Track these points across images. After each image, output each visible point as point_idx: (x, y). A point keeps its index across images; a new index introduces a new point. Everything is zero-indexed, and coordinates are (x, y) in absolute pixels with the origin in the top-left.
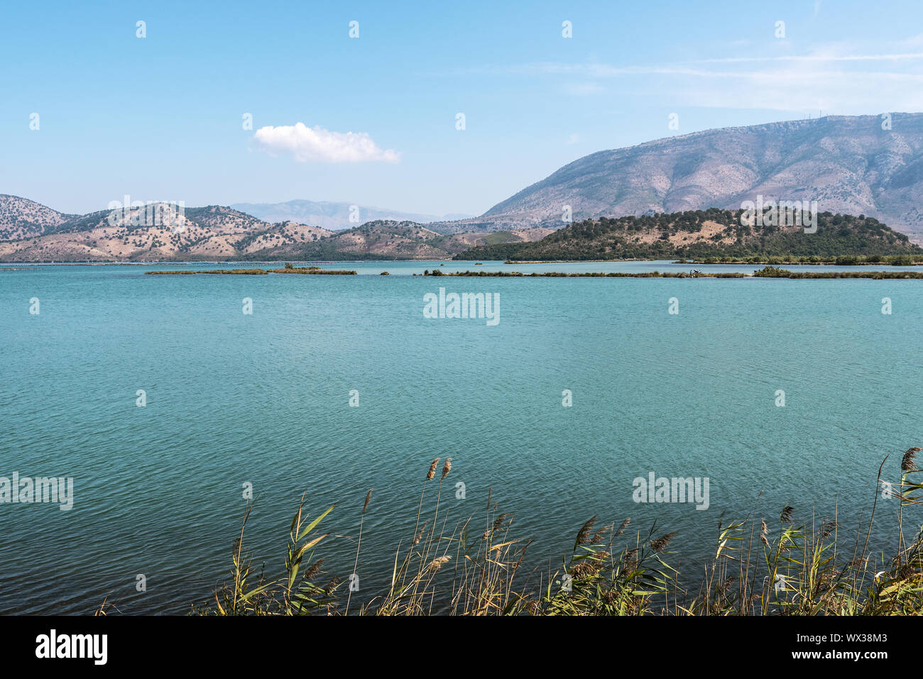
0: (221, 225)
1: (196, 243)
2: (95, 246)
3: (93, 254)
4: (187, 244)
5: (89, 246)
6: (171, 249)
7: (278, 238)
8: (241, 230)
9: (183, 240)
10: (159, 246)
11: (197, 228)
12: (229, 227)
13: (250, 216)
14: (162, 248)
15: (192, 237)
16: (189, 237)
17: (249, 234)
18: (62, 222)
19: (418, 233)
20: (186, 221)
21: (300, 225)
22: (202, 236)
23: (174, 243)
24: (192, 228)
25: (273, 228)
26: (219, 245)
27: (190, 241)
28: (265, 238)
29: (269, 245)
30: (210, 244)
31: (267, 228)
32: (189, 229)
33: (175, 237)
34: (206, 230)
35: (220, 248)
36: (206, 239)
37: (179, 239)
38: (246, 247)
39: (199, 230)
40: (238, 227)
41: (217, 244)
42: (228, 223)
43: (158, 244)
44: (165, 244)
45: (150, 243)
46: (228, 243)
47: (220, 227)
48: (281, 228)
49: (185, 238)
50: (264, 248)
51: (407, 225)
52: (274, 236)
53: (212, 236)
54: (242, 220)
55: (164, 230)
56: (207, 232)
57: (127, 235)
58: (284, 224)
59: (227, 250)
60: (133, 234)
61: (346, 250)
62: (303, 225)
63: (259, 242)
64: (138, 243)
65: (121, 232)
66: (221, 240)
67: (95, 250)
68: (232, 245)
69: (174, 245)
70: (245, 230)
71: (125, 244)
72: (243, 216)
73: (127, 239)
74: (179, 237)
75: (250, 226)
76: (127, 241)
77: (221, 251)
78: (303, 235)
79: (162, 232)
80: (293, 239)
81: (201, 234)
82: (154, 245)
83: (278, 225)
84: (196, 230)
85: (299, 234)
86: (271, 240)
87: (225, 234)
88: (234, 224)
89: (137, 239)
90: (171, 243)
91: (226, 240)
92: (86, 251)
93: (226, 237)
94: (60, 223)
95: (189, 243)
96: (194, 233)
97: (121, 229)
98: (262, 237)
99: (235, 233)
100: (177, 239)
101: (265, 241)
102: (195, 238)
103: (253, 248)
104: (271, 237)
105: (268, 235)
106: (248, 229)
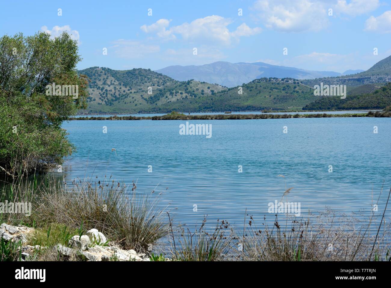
0: (141, 84)
1: (120, 98)
4: (112, 100)
6: (99, 104)
7: (181, 93)
8: (155, 88)
9: (109, 96)
10: (90, 101)
11: (121, 86)
12: (146, 86)
13: (165, 77)
14: (92, 102)
15: (117, 94)
16: (114, 94)
17: (160, 90)
19: (295, 88)
20: (114, 81)
21: (202, 83)
22: (124, 93)
23: (102, 98)
24: (118, 87)
25: (180, 86)
26: (135, 100)
27: (115, 97)
28: (171, 94)
29: (174, 99)
30: (129, 99)
31: (175, 86)
32: (115, 88)
33: (103, 94)
34: (128, 88)
35: (136, 102)
36: (127, 96)
37: (107, 96)
38: (156, 101)
39: (123, 88)
40: (153, 85)
41: (134, 99)
42: (146, 82)
44: (94, 100)
46: (143, 98)
47: (140, 86)
48: (186, 86)
49: (111, 95)
50: (170, 102)
51: (287, 81)
52: (178, 92)
53: (132, 93)
54: (158, 80)
55: (96, 89)
56: (129, 90)
58: (189, 82)
59: (140, 104)
61: (233, 102)
62: (204, 82)
63: (167, 97)
66: (138, 97)
68: (145, 99)
69: (102, 100)
70: (159, 88)
72: (160, 76)
74: (107, 94)
75: (163, 85)
77: (136, 105)
78: (203, 91)
79: (93, 91)
80: (194, 94)
81: (124, 91)
83: (183, 83)
84: (120, 88)
85: (200, 91)
86: (176, 95)
87: (142, 91)
88: (151, 83)
90: (100, 99)
91: (141, 96)
93: (142, 94)
95: (114, 99)
96: (119, 91)
98: (169, 93)
100: (105, 95)
101: (171, 96)
102: (119, 95)
103: (162, 102)
104: (176, 93)
105: (174, 91)
106: (161, 87)
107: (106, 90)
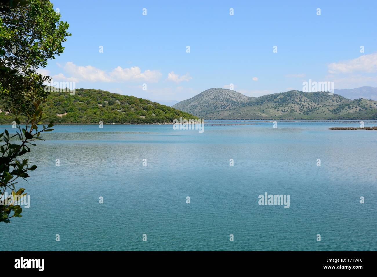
0: (325, 101)
1: (312, 110)
2: (263, 112)
3: (263, 116)
4: (307, 111)
5: (261, 112)
6: (300, 113)
7: (356, 107)
8: (335, 103)
9: (305, 109)
10: (294, 112)
11: (312, 102)
12: (329, 102)
13: (340, 96)
14: (295, 113)
15: (310, 107)
16: (308, 108)
17: (340, 105)
18: (249, 101)
20: (307, 99)
21: (369, 100)
22: (315, 107)
23: (301, 110)
24: (310, 103)
25: (353, 102)
26: (324, 111)
27: (309, 109)
28: (349, 107)
29: (351, 111)
30: (319, 111)
31: (350, 102)
32: (308, 103)
33: (301, 107)
34: (317, 104)
35: (325, 113)
36: (318, 109)
37: (303, 109)
38: (338, 112)
39: (314, 104)
40: (334, 102)
41: (323, 111)
42: (328, 100)
43: (293, 111)
44: (296, 111)
45: (289, 110)
46: (329, 110)
47: (324, 102)
48: (358, 102)
49: (306, 108)
50: (349, 113)
52: (354, 106)
53: (320, 107)
54: (336, 98)
55: (296, 104)
57: (278, 107)
58: (360, 100)
59: (328, 114)
60: (281, 106)
62: (371, 100)
63: (346, 110)
64: (284, 111)
65: (276, 105)
66: (325, 109)
67: (263, 114)
68: (331, 111)
69: (301, 111)
70: (338, 103)
71: (277, 111)
72: (336, 96)
73: (278, 109)
74: (303, 107)
75: (340, 101)
76: (278, 110)
77: (325, 115)
78: (371, 106)
79: (295, 105)
80: (365, 108)
82: (291, 112)
83: (356, 100)
84: (312, 104)
85: (369, 105)
86: (352, 109)
87: (326, 106)
88: (332, 100)
89: (283, 108)
90: (300, 110)
91: (328, 109)
92: (259, 115)
93: (327, 107)
94: (247, 101)
95: (308, 110)
96: (311, 105)
97: (275, 104)
98: (347, 107)
99: (332, 105)
100: (302, 108)
101: (349, 109)
102: (311, 108)
103: (343, 113)
104: (352, 107)
105: (351, 106)
106: (339, 103)
107: (303, 105)
